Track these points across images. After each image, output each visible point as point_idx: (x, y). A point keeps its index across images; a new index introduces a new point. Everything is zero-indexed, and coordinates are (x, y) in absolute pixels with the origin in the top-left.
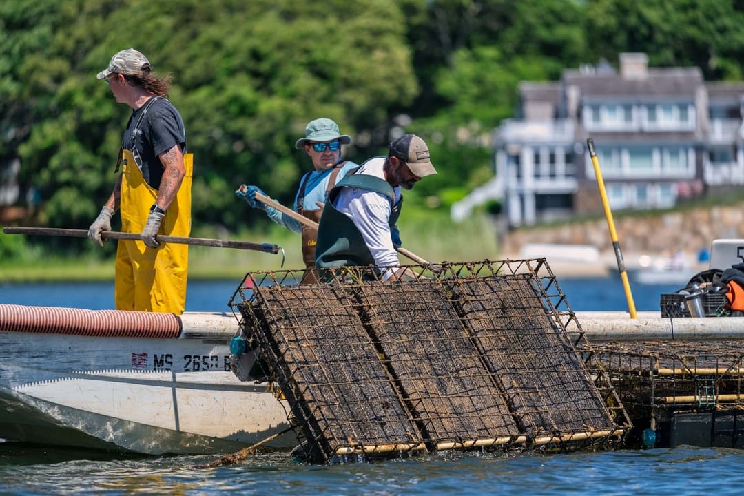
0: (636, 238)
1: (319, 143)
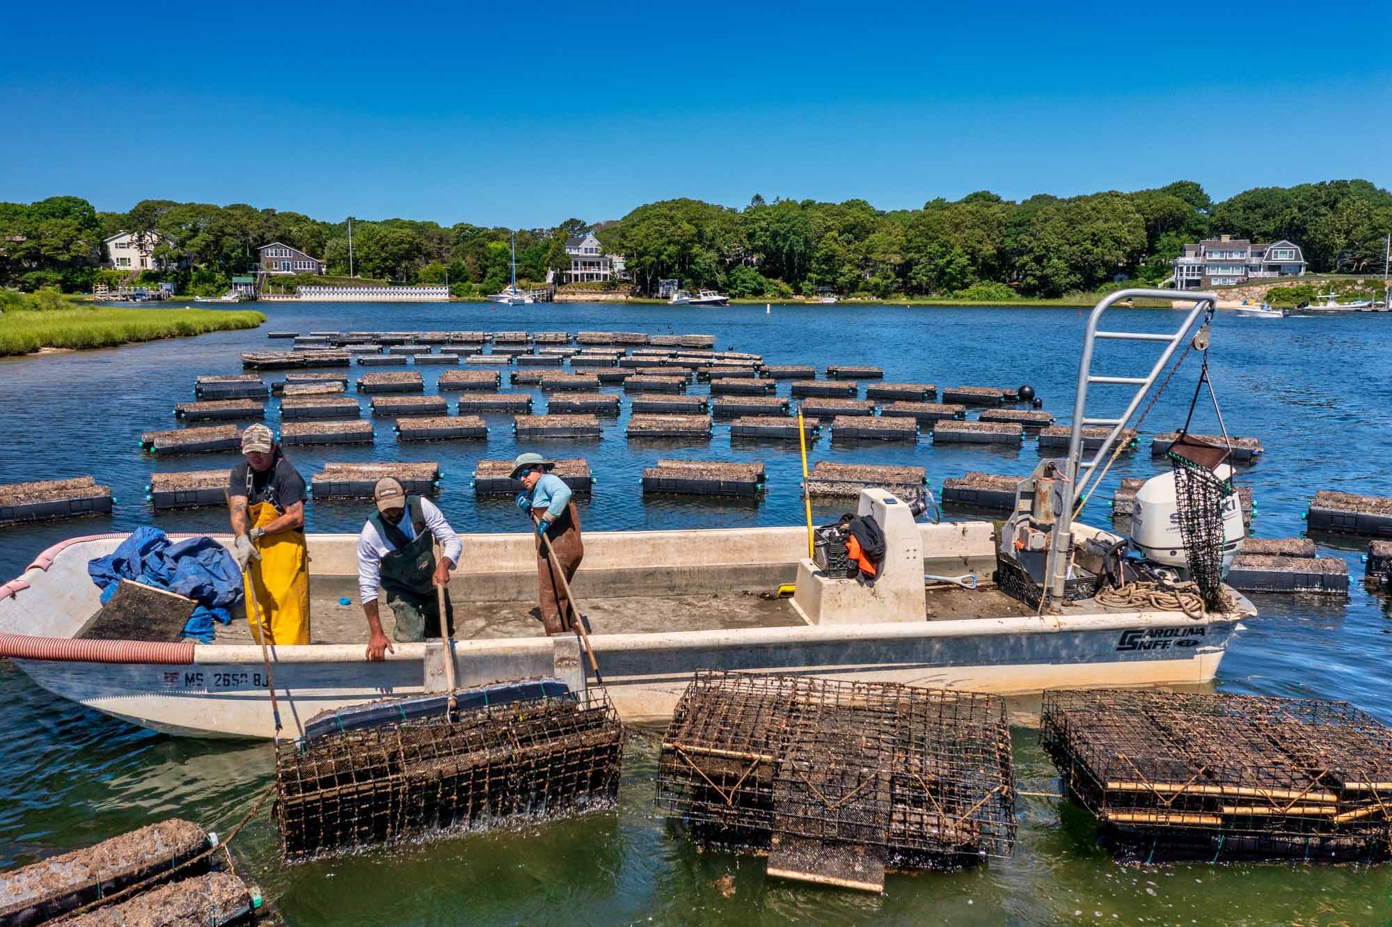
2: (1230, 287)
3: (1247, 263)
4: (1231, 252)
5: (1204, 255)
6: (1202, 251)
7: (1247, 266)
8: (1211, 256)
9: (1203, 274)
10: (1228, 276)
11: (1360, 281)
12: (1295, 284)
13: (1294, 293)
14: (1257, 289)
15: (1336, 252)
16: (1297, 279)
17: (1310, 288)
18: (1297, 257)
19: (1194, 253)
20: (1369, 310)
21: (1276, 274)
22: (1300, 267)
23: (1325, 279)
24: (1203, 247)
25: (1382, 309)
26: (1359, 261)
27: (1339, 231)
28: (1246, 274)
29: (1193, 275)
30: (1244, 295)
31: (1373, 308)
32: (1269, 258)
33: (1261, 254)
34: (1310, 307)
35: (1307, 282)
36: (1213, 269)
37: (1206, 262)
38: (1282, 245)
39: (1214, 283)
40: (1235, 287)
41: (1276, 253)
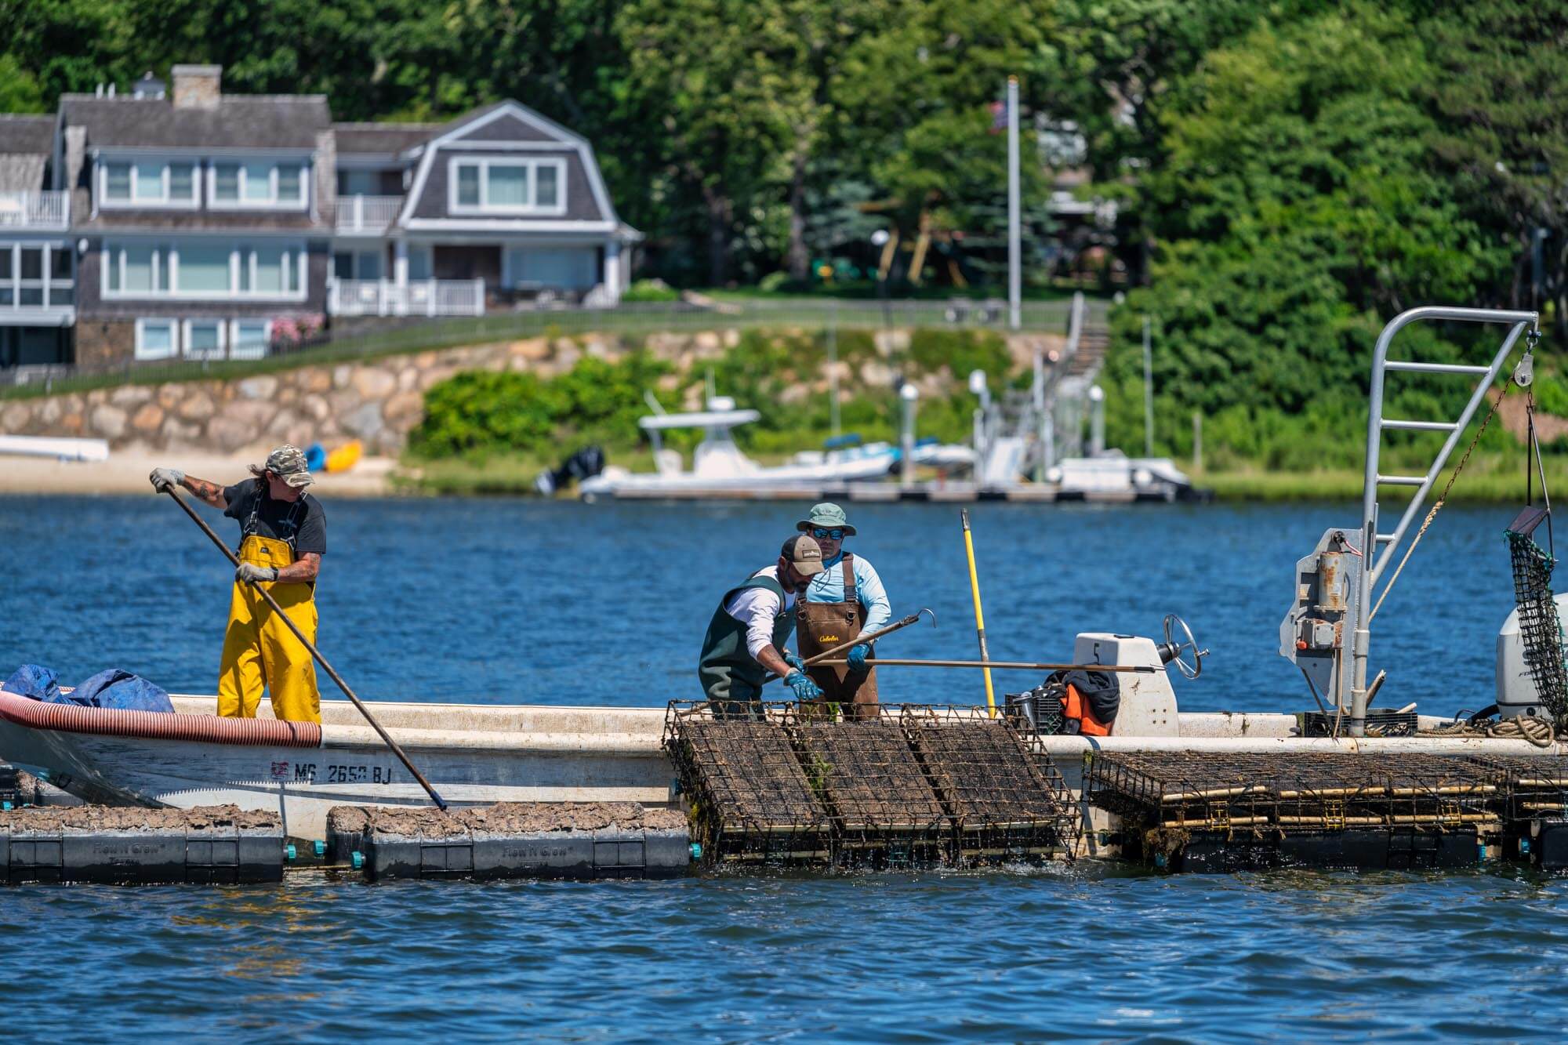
0: (187, 421)
1: (823, 528)
2: (230, 372)
3: (317, 227)
4: (228, 169)
5: (85, 179)
6: (74, 162)
7: (318, 249)
8: (120, 188)
9: (85, 296)
10: (226, 309)
11: (894, 338)
12: (568, 355)
13: (560, 402)
14: (372, 381)
15: (782, 169)
16: (579, 323)
17: (641, 373)
18: (581, 205)
19: (36, 164)
20: (889, 490)
21: (473, 298)
22: (601, 254)
23: (716, 321)
24: (75, 136)
25: (953, 489)
26: (905, 224)
27: (783, 57)
28: (318, 297)
29: (32, 298)
30: (303, 413)
31: (908, 481)
32: (432, 205)
33: (391, 182)
34: (614, 478)
35: (626, 343)
36: (140, 257)
37: (100, 227)
38: (505, 129)
39: (148, 347)
40: (253, 369)
41: (469, 174)
